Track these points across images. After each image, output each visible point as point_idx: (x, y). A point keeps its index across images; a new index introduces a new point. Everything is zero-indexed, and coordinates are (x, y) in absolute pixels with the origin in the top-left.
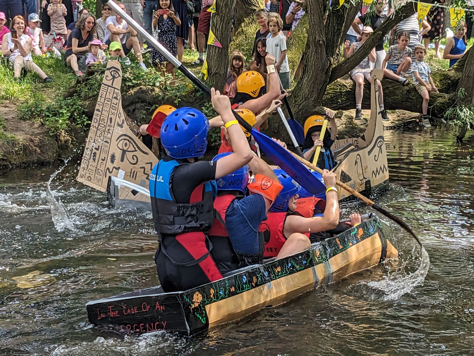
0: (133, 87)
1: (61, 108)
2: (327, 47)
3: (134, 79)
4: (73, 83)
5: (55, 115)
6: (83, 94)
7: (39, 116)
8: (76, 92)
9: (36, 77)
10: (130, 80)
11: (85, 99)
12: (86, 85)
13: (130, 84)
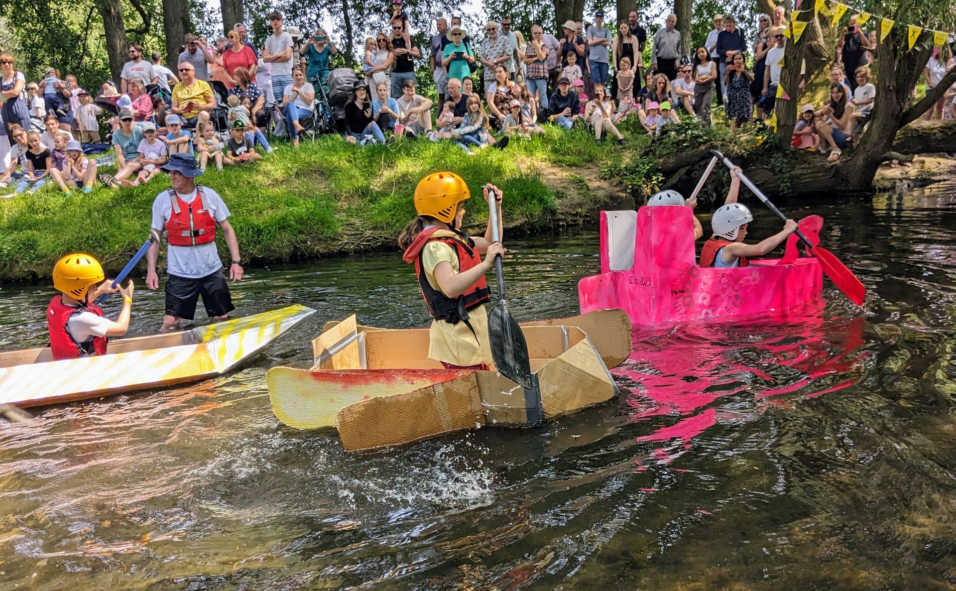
0: (704, 143)
1: (637, 166)
2: (897, 93)
3: (705, 135)
4: (650, 142)
5: (632, 173)
6: (657, 153)
7: (618, 175)
8: (651, 151)
9: (615, 139)
10: (701, 137)
11: (660, 157)
12: (660, 144)
13: (701, 140)
